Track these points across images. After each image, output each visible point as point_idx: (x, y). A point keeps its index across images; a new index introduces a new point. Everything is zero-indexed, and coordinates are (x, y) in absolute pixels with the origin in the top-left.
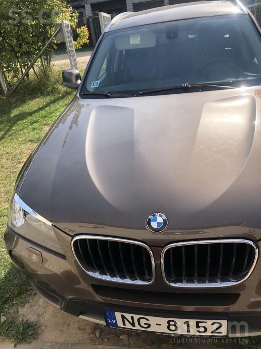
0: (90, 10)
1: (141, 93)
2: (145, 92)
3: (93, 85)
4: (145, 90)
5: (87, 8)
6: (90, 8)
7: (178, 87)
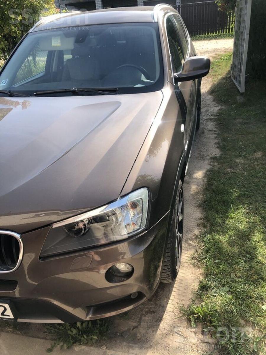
0: (101, 5)
1: (35, 93)
2: (38, 93)
3: (2, 84)
4: (39, 91)
5: (97, 3)
6: (100, 4)
7: (67, 90)
